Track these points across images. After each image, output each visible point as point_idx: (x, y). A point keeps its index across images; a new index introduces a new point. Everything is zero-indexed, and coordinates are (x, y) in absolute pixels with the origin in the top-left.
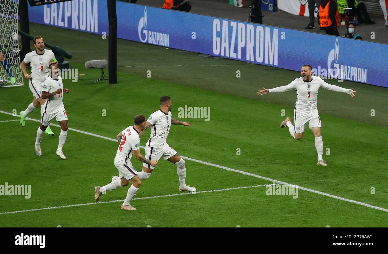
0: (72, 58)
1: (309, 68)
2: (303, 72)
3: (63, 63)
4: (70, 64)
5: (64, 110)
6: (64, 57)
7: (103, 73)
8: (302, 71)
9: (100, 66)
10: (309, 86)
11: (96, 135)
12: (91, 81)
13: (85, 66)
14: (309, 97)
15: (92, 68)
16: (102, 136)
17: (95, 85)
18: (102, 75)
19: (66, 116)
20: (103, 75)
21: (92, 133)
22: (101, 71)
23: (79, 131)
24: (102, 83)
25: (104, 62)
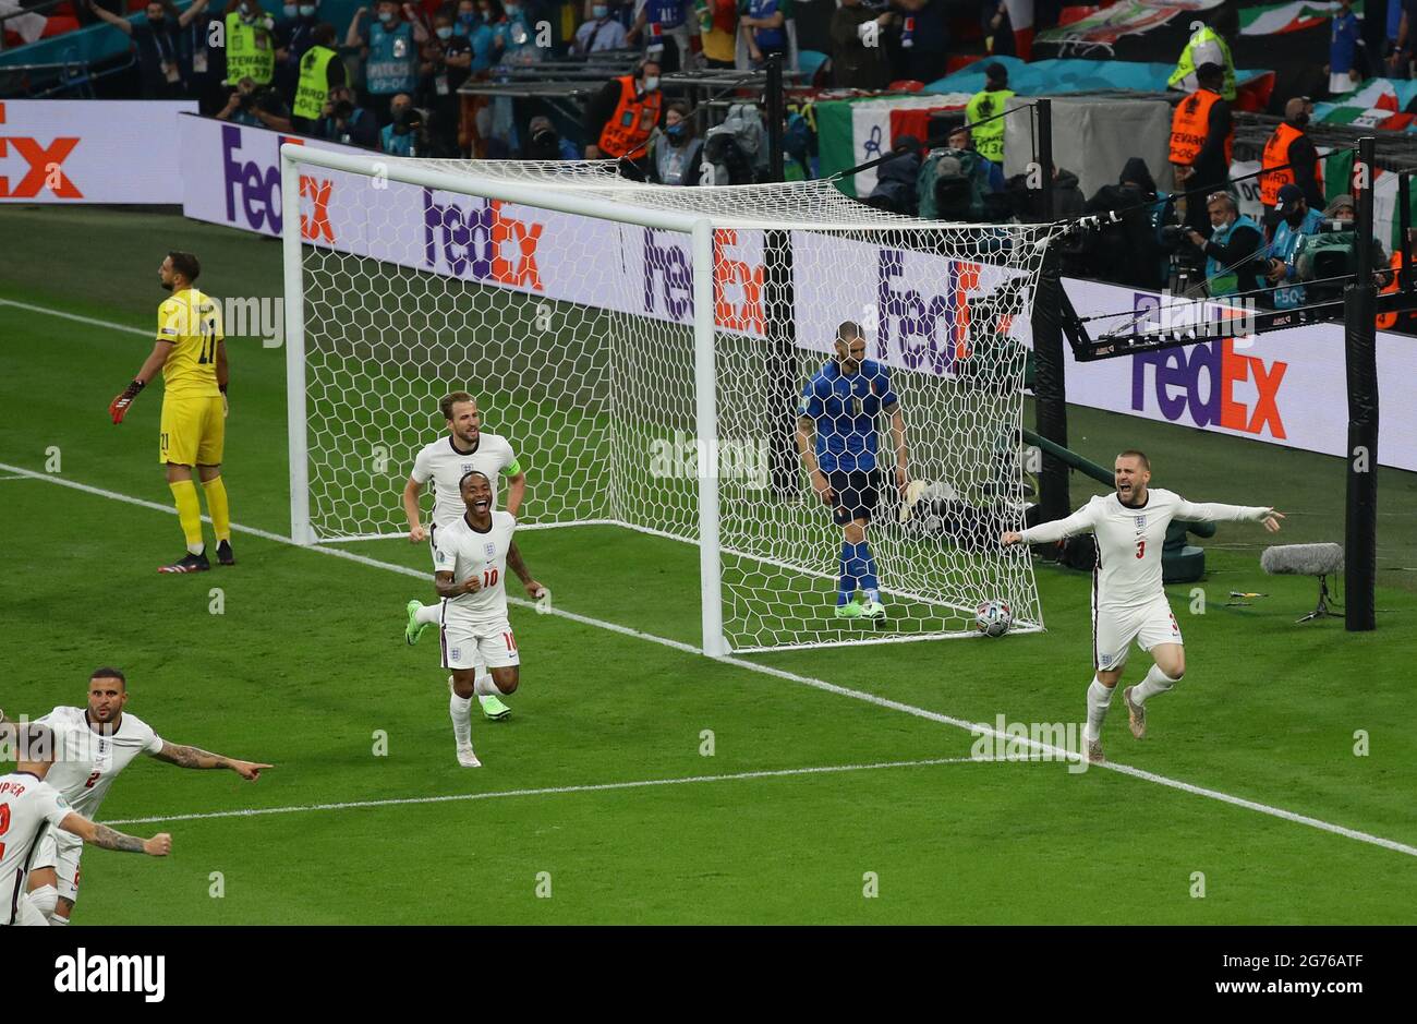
0: (1216, 534)
1: (1140, 463)
2: (1123, 475)
3: (1184, 554)
4: (1207, 559)
5: (509, 631)
6: (1188, 532)
7: (1325, 590)
8: (1119, 471)
9: (1315, 567)
10: (1140, 521)
11: (1296, 815)
12: (1281, 618)
13: (1262, 564)
14: (1139, 556)
15: (1288, 571)
16: (1319, 819)
17: (1295, 635)
18: (1322, 598)
19: (514, 652)
20: (1325, 597)
21: (1281, 809)
22: (1316, 584)
23: (1235, 800)
24: (1322, 627)
25: (1329, 550)
